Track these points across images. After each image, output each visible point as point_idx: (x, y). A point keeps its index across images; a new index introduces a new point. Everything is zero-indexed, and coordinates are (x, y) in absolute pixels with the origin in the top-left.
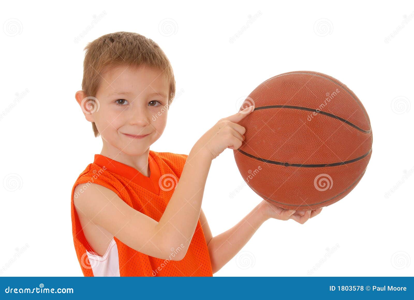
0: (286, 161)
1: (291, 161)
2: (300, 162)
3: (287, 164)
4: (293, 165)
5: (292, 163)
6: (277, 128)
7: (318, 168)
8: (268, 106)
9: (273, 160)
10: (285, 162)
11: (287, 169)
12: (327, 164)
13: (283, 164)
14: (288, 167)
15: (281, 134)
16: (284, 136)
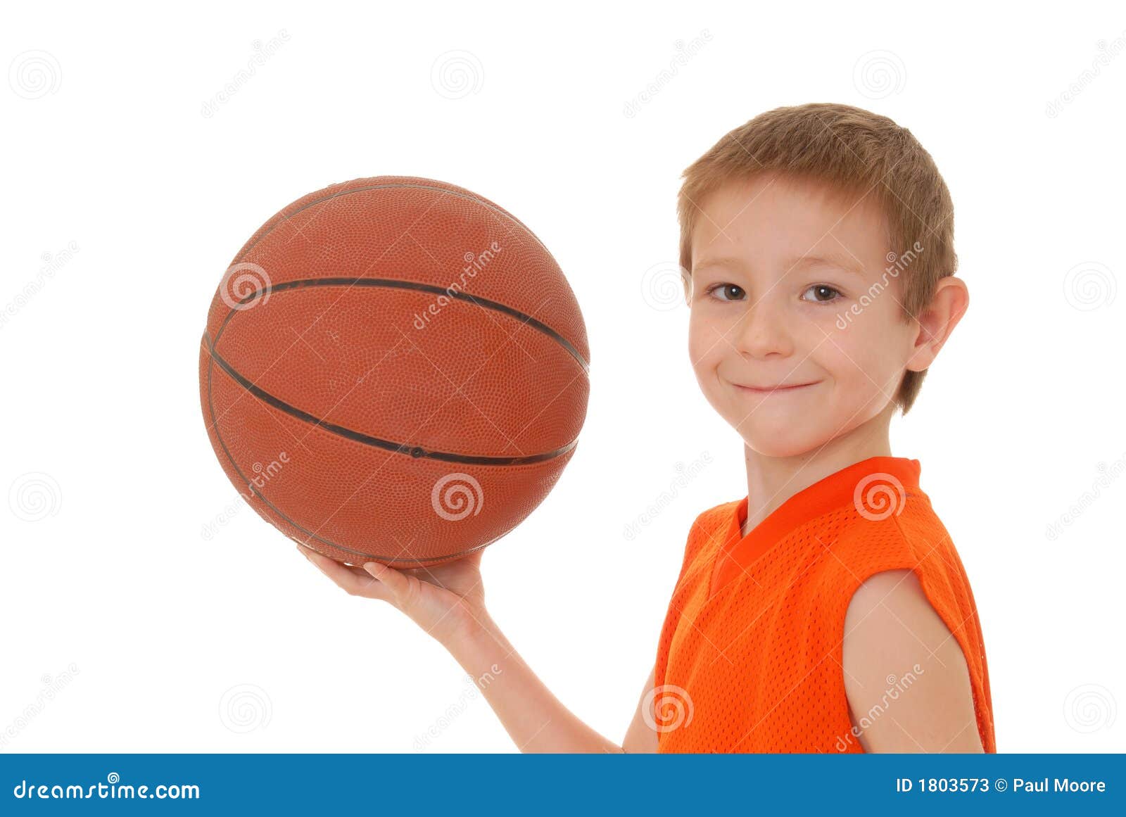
0: (419, 442)
1: (431, 444)
2: (455, 450)
3: (417, 452)
4: (435, 455)
5: (433, 450)
6: (405, 347)
7: (495, 467)
8: (371, 277)
9: (381, 435)
10: (415, 446)
11: (415, 464)
12: (516, 458)
13: (406, 450)
14: (420, 458)
15: (414, 366)
16: (424, 372)
